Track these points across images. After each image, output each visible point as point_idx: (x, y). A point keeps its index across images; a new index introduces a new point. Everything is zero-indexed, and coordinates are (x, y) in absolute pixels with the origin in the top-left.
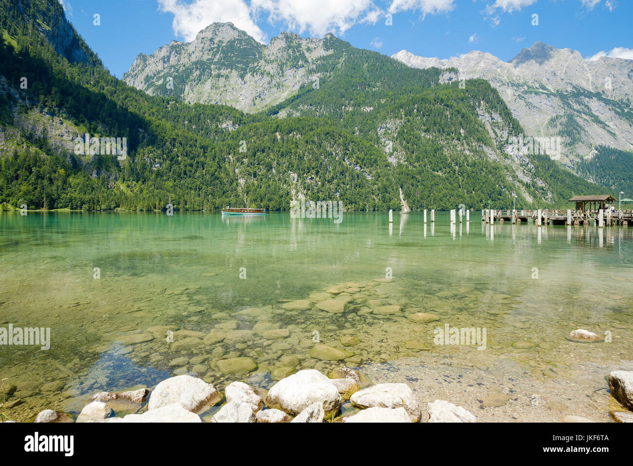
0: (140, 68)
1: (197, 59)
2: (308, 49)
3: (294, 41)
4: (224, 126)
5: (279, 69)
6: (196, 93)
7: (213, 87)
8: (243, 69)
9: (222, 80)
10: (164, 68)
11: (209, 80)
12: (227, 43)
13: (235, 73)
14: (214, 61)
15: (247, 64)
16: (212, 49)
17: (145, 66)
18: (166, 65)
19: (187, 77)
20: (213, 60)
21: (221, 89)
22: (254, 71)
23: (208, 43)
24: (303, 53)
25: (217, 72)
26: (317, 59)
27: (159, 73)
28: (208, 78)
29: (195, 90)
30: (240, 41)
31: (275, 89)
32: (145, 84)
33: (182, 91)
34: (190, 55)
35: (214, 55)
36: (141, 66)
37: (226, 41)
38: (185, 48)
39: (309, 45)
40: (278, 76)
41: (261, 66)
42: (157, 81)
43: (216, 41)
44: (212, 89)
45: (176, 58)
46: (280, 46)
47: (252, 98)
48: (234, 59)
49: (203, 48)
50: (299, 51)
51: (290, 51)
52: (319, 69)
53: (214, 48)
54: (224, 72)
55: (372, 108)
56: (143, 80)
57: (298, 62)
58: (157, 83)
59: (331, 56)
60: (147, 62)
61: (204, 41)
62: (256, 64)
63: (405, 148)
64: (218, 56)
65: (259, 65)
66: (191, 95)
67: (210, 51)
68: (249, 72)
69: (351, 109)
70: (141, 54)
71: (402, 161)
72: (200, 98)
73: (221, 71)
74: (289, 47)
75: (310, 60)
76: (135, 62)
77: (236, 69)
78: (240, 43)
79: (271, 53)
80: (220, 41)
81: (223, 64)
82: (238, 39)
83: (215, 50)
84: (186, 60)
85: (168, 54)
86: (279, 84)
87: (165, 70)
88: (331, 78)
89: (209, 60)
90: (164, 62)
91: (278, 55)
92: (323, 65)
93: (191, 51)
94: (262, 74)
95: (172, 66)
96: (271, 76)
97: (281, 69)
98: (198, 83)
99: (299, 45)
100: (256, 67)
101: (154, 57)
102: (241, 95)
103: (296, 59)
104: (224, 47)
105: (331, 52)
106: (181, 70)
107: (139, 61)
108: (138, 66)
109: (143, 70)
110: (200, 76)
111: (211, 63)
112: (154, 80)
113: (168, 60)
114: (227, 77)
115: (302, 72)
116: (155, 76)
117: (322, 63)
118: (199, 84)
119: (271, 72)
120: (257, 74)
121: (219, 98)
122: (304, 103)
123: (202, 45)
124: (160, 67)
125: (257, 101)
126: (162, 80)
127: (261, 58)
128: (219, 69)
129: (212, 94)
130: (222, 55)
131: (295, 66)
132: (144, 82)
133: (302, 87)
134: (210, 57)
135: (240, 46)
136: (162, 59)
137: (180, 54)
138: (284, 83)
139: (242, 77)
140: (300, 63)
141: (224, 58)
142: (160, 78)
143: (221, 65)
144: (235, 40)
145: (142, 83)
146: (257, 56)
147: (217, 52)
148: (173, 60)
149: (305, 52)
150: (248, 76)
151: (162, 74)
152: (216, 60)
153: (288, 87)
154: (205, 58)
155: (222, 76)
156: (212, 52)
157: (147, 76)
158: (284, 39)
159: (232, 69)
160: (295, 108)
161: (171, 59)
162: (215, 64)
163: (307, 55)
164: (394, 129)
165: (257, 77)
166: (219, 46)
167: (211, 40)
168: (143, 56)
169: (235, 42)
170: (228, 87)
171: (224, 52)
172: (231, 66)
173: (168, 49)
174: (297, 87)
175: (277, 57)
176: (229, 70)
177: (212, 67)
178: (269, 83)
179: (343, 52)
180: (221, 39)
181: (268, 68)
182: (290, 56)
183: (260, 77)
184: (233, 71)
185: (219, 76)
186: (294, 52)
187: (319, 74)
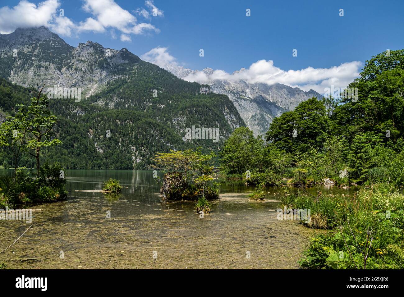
3: (98, 49)
7: (35, 74)
8: (59, 64)
9: (43, 70)
11: (32, 69)
13: (52, 66)
14: (34, 54)
15: (62, 60)
19: (12, 64)
22: (69, 67)
25: (38, 63)
28: (31, 67)
29: (20, 75)
31: (87, 82)
35: (34, 49)
37: (42, 39)
40: (89, 73)
48: (51, 54)
51: (97, 56)
52: (120, 72)
54: (43, 63)
64: (37, 51)
65: (73, 63)
66: (16, 78)
73: (41, 63)
75: (111, 64)
78: (55, 43)
79: (81, 55)
81: (43, 58)
88: (129, 80)
89: (29, 52)
91: (87, 57)
96: (84, 72)
98: (21, 70)
99: (102, 52)
100: (69, 63)
102: (58, 82)
105: (126, 61)
110: (24, 64)
111: (32, 56)
115: (106, 72)
117: (122, 69)
119: (83, 69)
122: (116, 96)
127: (72, 57)
128: (40, 61)
129: (35, 79)
130: (40, 50)
134: (30, 50)
135: (54, 46)
139: (60, 70)
140: (105, 65)
143: (40, 58)
146: (69, 55)
147: (36, 47)
155: (43, 67)
156: (31, 46)
159: (50, 62)
162: (35, 56)
163: (109, 60)
165: (72, 72)
166: (37, 43)
167: (29, 36)
170: (47, 76)
171: (41, 48)
172: (49, 60)
176: (48, 63)
177: (33, 58)
178: (83, 77)
180: (38, 37)
181: (80, 66)
182: (97, 60)
183: (75, 72)
184: (51, 64)
185: (40, 66)
186: (99, 57)
187: (121, 76)
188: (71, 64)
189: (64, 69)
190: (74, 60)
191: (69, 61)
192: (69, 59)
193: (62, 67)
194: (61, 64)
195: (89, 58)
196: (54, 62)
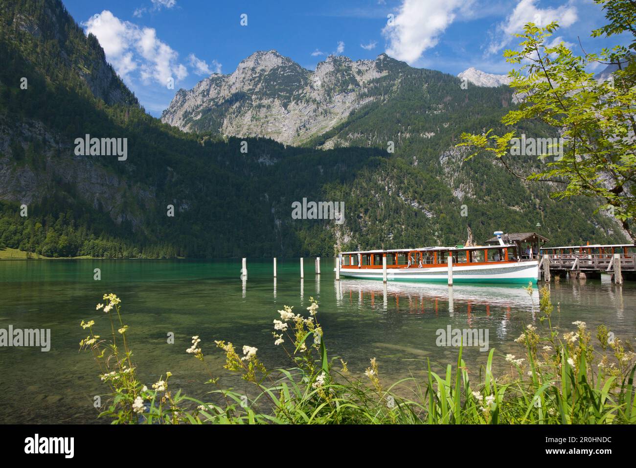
0: (179, 104)
1: (237, 91)
2: (360, 72)
3: (343, 64)
4: (261, 160)
5: (326, 95)
6: (235, 127)
7: (253, 118)
8: (286, 97)
9: (264, 110)
10: (203, 102)
11: (250, 112)
12: (270, 71)
13: (277, 102)
14: (256, 90)
15: (291, 93)
16: (254, 79)
17: (184, 102)
18: (205, 99)
19: (227, 110)
20: (254, 90)
21: (262, 121)
22: (298, 99)
23: (250, 72)
24: (354, 76)
25: (258, 102)
26: (370, 82)
27: (197, 107)
28: (248, 110)
29: (234, 123)
30: (283, 68)
31: (321, 118)
32: (183, 120)
33: (221, 125)
34: (230, 87)
35: (256, 85)
36: (180, 102)
37: (268, 69)
38: (226, 80)
39: (360, 68)
40: (325, 103)
41: (306, 93)
42: (196, 116)
43: (258, 70)
44: (252, 121)
45: (216, 91)
46: (327, 70)
47: (295, 129)
48: (277, 87)
49: (244, 78)
50: (349, 74)
51: (339, 75)
52: (371, 93)
53: (255, 77)
54: (265, 102)
55: (433, 134)
56: (181, 116)
57: (348, 86)
58: (195, 119)
59: (385, 77)
60: (187, 98)
61: (246, 71)
62: (300, 91)
63: (473, 178)
64: (259, 86)
65: (305, 92)
66: (230, 129)
67: (251, 81)
68: (293, 100)
69: (408, 135)
70: (181, 89)
71: (469, 195)
72: (239, 131)
73: (262, 101)
74: (338, 71)
75: (361, 83)
76: (175, 99)
77: (278, 98)
78: (284, 70)
80: (263, 70)
81: (265, 94)
82: (281, 67)
83: (256, 79)
84: (227, 92)
85: (208, 87)
86: (326, 111)
87: (204, 104)
88: (385, 102)
89: (250, 90)
90: (204, 96)
91: (326, 80)
92: (376, 87)
93: (231, 83)
94: (308, 101)
95: (213, 99)
96: (318, 103)
97: (329, 95)
98: (237, 116)
99: (349, 68)
100: (301, 94)
101: (193, 91)
102: (284, 125)
103: (345, 83)
104: (266, 75)
105: (385, 73)
106: (220, 103)
107: (178, 97)
108: (177, 102)
109: (182, 106)
110: (240, 107)
111: (252, 94)
112: (193, 116)
113: (208, 94)
114: (269, 107)
115: (352, 96)
116: (193, 111)
117: (375, 87)
118: (239, 117)
119: (318, 99)
120: (301, 102)
121: (259, 131)
122: (354, 131)
123: (243, 75)
124: (199, 102)
125: (302, 132)
126: (201, 114)
127: (306, 84)
128: (261, 99)
129: (252, 126)
130: (263, 84)
131: (344, 91)
132: (182, 119)
133: (352, 113)
134: (251, 87)
135: (284, 74)
136: (201, 93)
137: (220, 86)
138: (332, 110)
139: (285, 106)
140: (350, 87)
141: (266, 88)
142: (198, 113)
143: (262, 94)
144: (279, 67)
145: (180, 119)
146: (302, 83)
147: (259, 81)
148: (213, 93)
149: (356, 75)
150: (292, 105)
151: (202, 108)
152: (257, 90)
153: (336, 114)
154: (246, 88)
155: (264, 106)
156: (253, 82)
157: (186, 112)
158: (332, 63)
159: (274, 98)
160: (344, 136)
161: (211, 92)
162: (256, 94)
163: (358, 78)
164: (459, 156)
165: (302, 105)
166: (261, 75)
167: (253, 69)
168: (183, 91)
169: (277, 69)
170: (269, 118)
171: (266, 81)
172: (273, 94)
173: (208, 82)
174: (347, 114)
175: (324, 82)
176: (271, 99)
177: (254, 97)
178: (315, 111)
179: (399, 73)
180: (263, 67)
182: (338, 81)
183: (305, 105)
184: (276, 100)
185: (260, 106)
186: (343, 75)
187: (372, 98)
190: (308, 89)
192: (302, 88)
193: (290, 102)
194: (288, 99)
196: (279, 97)
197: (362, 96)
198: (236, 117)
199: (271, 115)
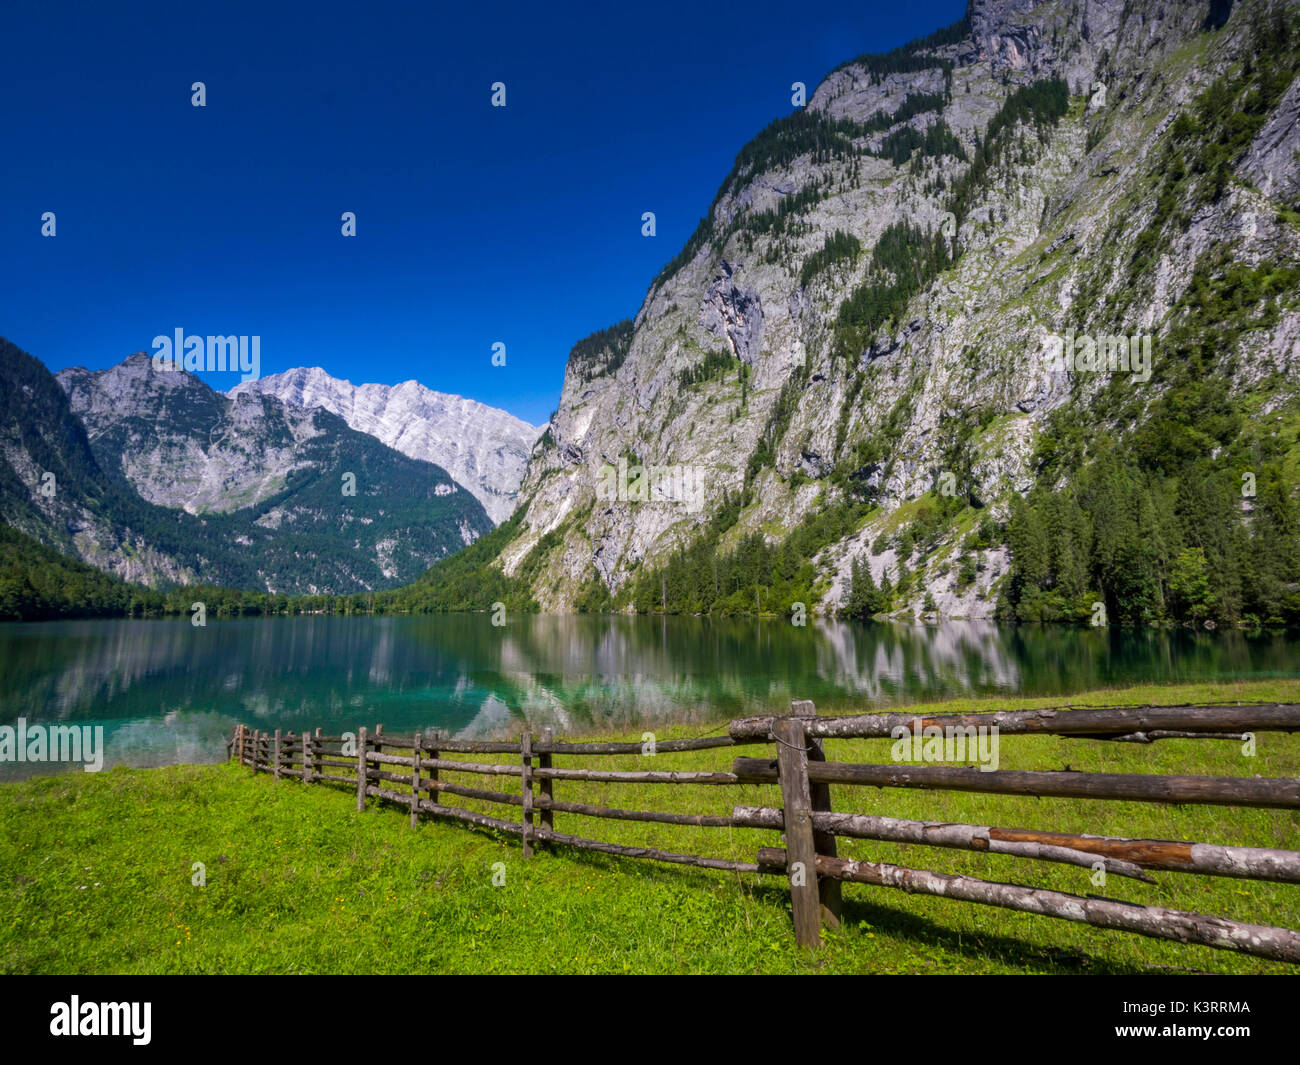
1: (129, 413)
2: (293, 421)
3: (274, 408)
5: (257, 446)
7: (164, 459)
8: (203, 437)
9: (176, 451)
11: (157, 449)
12: (173, 392)
13: (192, 442)
14: (158, 419)
15: (207, 429)
16: (151, 400)
19: (122, 441)
20: (156, 417)
22: (223, 445)
23: (142, 388)
24: (287, 426)
25: (166, 437)
26: (307, 441)
28: (155, 447)
29: (137, 461)
30: (193, 392)
31: (252, 473)
35: (157, 410)
37: (170, 388)
38: (95, 382)
39: (293, 415)
40: (256, 456)
41: (229, 437)
43: (155, 384)
45: (84, 400)
46: (256, 414)
47: (222, 481)
48: (187, 418)
49: (136, 395)
50: (281, 423)
51: (271, 423)
52: (309, 455)
53: (153, 398)
54: (175, 438)
57: (281, 439)
59: (323, 438)
61: (136, 383)
64: (162, 413)
65: (227, 433)
66: (131, 467)
67: (147, 401)
68: (214, 443)
69: (351, 519)
72: (147, 473)
73: (172, 437)
74: (268, 416)
75: (297, 439)
78: (193, 395)
79: (243, 419)
80: (161, 388)
81: (173, 427)
82: (189, 389)
83: (156, 401)
84: (108, 408)
86: (258, 466)
88: (325, 470)
89: (148, 416)
92: (314, 450)
93: (113, 396)
94: (233, 449)
96: (248, 455)
97: (260, 447)
99: (281, 414)
100: (221, 435)
102: (203, 472)
103: (278, 434)
104: (169, 397)
105: (323, 432)
110: (142, 441)
111: (155, 423)
114: (182, 446)
115: (285, 455)
118: (142, 454)
119: (247, 449)
120: (225, 447)
121: (174, 476)
122: (301, 504)
123: (133, 391)
125: (231, 485)
127: (227, 422)
128: (169, 434)
129: (164, 469)
130: (168, 412)
131: (278, 445)
133: (290, 477)
134: (149, 412)
135: (193, 400)
137: (89, 393)
138: (265, 466)
139: (205, 449)
140: (284, 441)
141: (173, 417)
143: (170, 426)
144: (185, 389)
146: (220, 419)
147: (160, 405)
148: (78, 402)
149: (289, 424)
150: (213, 449)
152: (160, 418)
153: (269, 470)
154: (142, 412)
155: (176, 445)
156: (151, 404)
158: (262, 405)
159: (188, 435)
162: (161, 424)
163: (291, 428)
165: (227, 454)
166: (161, 395)
167: (147, 384)
169: (184, 392)
170: (185, 461)
171: (170, 407)
172: (186, 430)
174: (284, 474)
175: (253, 428)
176: (184, 436)
177: (157, 428)
178: (246, 464)
179: (337, 434)
180: (161, 383)
181: (242, 442)
182: (270, 430)
183: (231, 454)
184: (190, 438)
185: (170, 444)
186: (275, 424)
187: (310, 462)
188: (224, 437)
189: (214, 447)
190: (230, 430)
191: (220, 431)
192: (222, 426)
193: (209, 443)
194: (206, 438)
195: (256, 426)
196: (194, 435)
197: (299, 457)
198: (139, 453)
199: (187, 458)
